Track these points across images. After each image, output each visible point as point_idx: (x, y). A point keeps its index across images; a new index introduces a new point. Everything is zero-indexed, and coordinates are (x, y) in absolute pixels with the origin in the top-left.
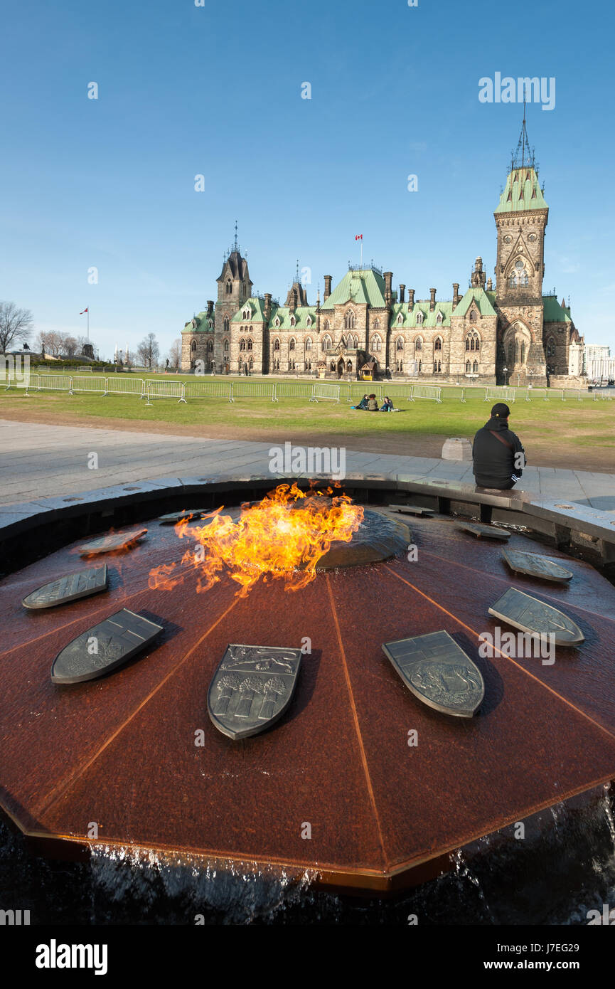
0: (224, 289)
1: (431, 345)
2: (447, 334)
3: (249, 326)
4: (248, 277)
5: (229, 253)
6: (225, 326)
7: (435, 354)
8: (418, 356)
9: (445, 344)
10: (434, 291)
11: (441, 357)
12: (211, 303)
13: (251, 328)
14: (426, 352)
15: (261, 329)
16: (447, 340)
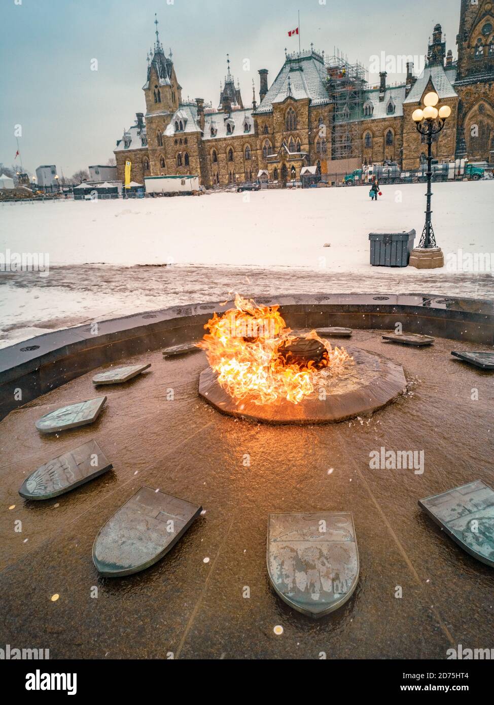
0: (152, 97)
1: (380, 140)
2: (399, 125)
3: (183, 138)
4: (176, 81)
5: (151, 54)
6: (158, 140)
7: (387, 150)
8: (367, 154)
9: (398, 137)
10: (383, 76)
11: (392, 153)
12: (140, 116)
13: (186, 142)
14: (376, 148)
15: (196, 141)
16: (399, 132)
